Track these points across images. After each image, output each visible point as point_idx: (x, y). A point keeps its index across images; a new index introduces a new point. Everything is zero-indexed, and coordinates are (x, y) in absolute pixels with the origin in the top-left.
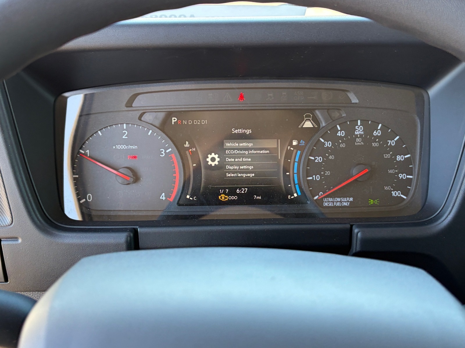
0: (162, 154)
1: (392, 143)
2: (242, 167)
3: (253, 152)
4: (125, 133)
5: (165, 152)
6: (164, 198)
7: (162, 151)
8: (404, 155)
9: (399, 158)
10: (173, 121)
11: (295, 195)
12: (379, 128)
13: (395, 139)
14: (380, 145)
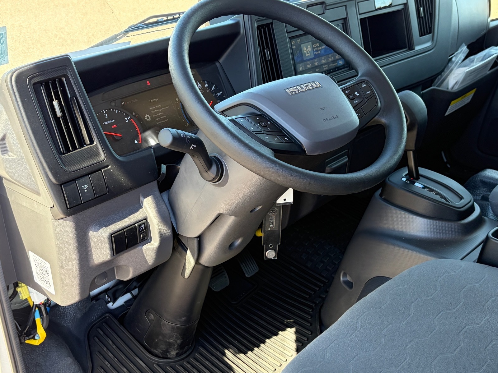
0: (127, 121)
1: (213, 88)
2: (161, 118)
3: (163, 109)
4: (106, 115)
5: (128, 119)
6: (137, 143)
7: (126, 119)
8: (220, 93)
9: (219, 94)
10: (123, 104)
11: (188, 124)
12: (206, 83)
13: (214, 86)
14: (210, 90)
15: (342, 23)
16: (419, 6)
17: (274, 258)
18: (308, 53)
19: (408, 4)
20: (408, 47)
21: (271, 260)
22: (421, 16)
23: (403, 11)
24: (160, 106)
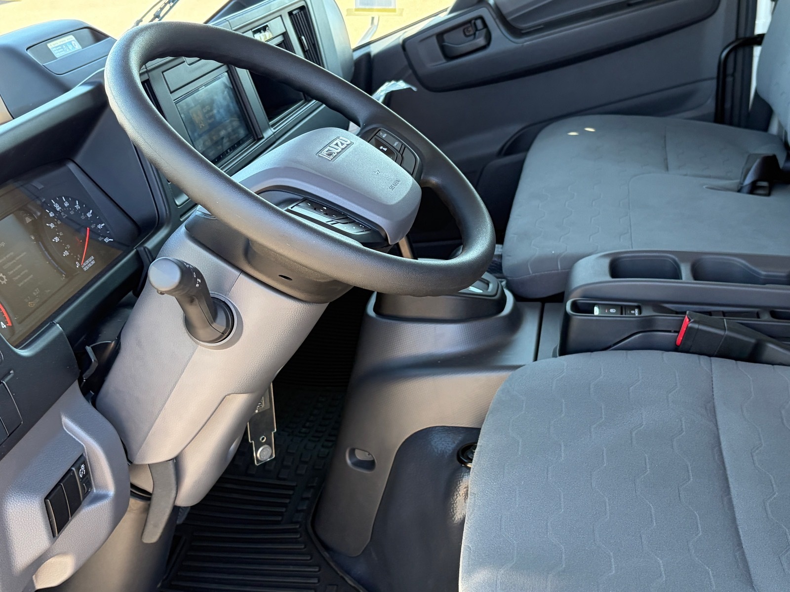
1: (78, 207)
2: (22, 274)
3: (19, 257)
6: (5, 326)
9: (89, 215)
12: (64, 200)
13: (77, 203)
14: (74, 211)
15: (226, 70)
16: (299, 35)
17: (270, 458)
18: (201, 123)
19: (288, 34)
20: (303, 98)
21: (265, 464)
22: (305, 50)
23: (283, 44)
24: (12, 254)
